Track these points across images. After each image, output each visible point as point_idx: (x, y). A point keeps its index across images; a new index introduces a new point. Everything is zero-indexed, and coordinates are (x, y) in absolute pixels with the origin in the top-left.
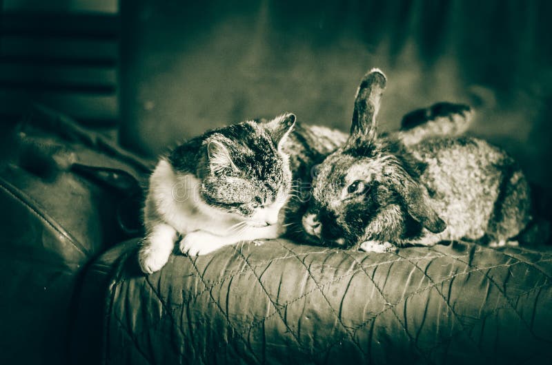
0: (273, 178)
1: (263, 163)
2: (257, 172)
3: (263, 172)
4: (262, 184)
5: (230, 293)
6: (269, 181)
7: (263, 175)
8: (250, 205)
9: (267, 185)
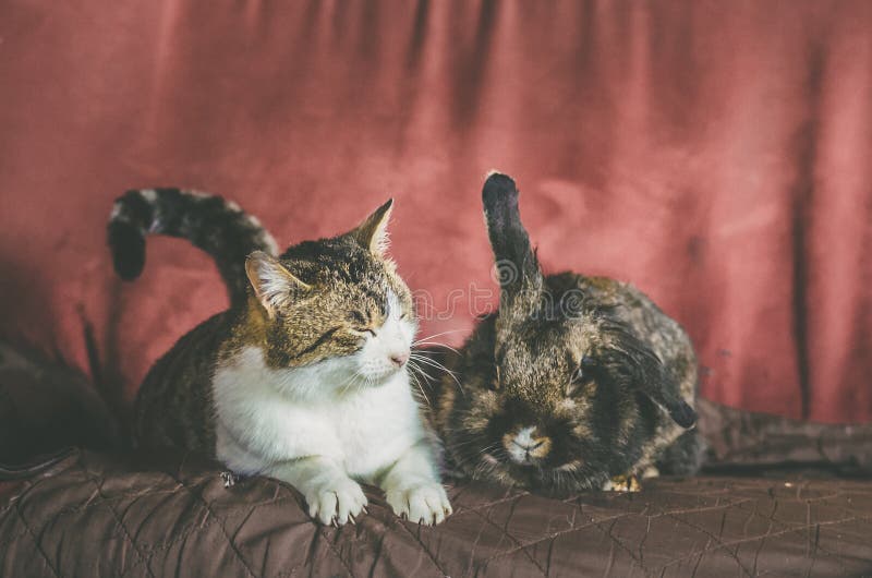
0: (372, 278)
1: (348, 260)
2: (343, 274)
3: (352, 270)
4: (354, 289)
5: (182, 564)
6: (367, 282)
7: (354, 276)
8: (349, 329)
9: (364, 289)
